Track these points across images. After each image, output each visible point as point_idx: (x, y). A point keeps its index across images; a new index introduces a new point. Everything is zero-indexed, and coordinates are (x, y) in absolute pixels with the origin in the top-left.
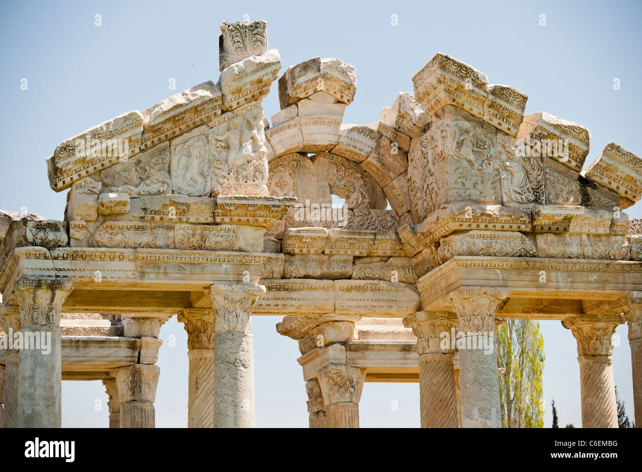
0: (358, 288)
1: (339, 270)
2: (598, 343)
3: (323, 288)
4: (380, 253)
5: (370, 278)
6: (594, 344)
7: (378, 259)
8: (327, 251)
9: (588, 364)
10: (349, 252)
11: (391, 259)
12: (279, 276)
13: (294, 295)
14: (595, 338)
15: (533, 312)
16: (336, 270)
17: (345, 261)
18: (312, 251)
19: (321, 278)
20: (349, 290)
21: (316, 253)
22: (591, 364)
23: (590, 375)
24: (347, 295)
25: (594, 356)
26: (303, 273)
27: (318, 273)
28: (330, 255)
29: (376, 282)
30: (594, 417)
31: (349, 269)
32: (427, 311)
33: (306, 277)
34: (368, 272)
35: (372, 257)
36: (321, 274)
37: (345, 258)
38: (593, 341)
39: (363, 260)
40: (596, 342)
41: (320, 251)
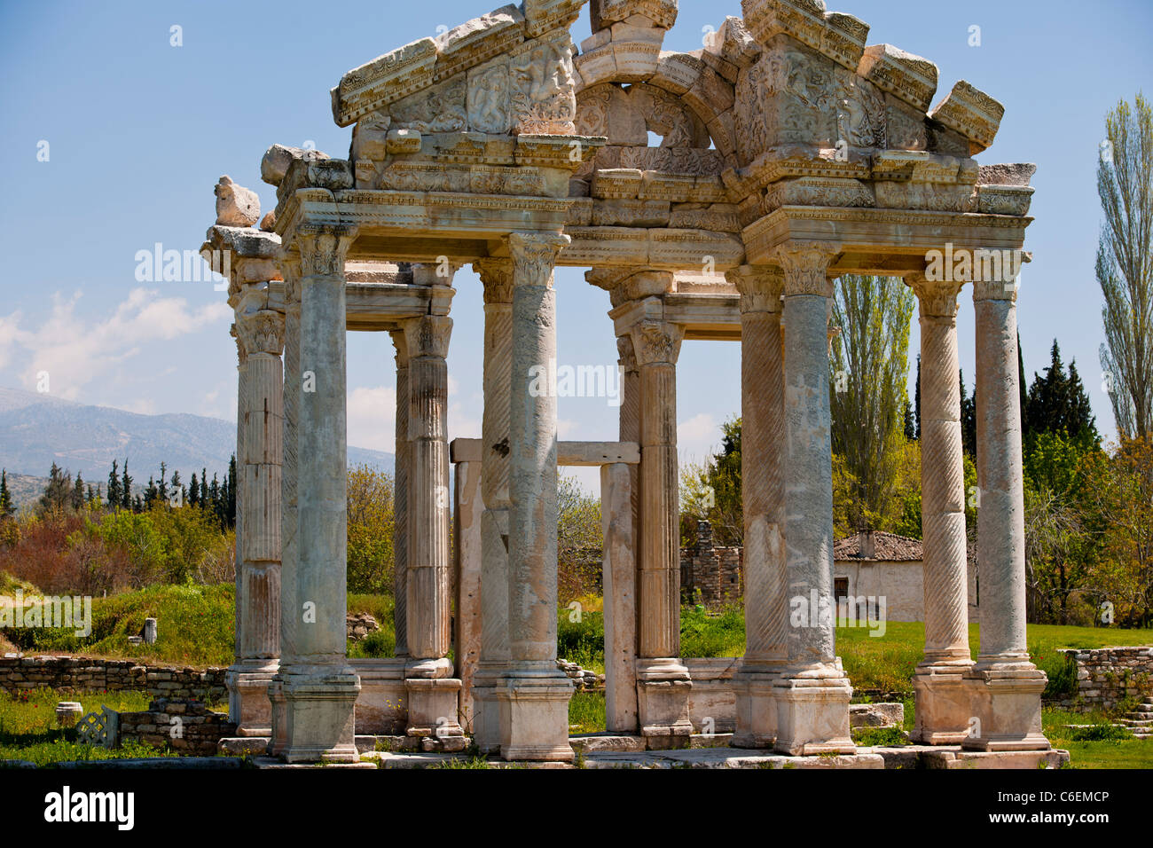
0: (676, 238)
1: (655, 218)
2: (941, 302)
3: (636, 238)
4: (701, 199)
5: (688, 227)
6: (938, 304)
7: (699, 206)
8: (641, 196)
9: (930, 326)
10: (666, 197)
11: (714, 205)
12: (586, 223)
13: (603, 244)
14: (938, 298)
15: (871, 267)
16: (651, 217)
17: (661, 208)
18: (624, 195)
19: (634, 225)
20: (665, 239)
21: (628, 198)
22: (933, 327)
23: (931, 338)
24: (662, 246)
25: (936, 317)
26: (613, 220)
27: (631, 220)
28: (645, 201)
29: (695, 231)
30: (934, 383)
31: (665, 217)
32: (752, 265)
33: (617, 224)
34: (687, 221)
35: (692, 203)
36: (634, 221)
37: (661, 203)
38: (935, 302)
39: (681, 207)
40: (940, 302)
41: (633, 196)
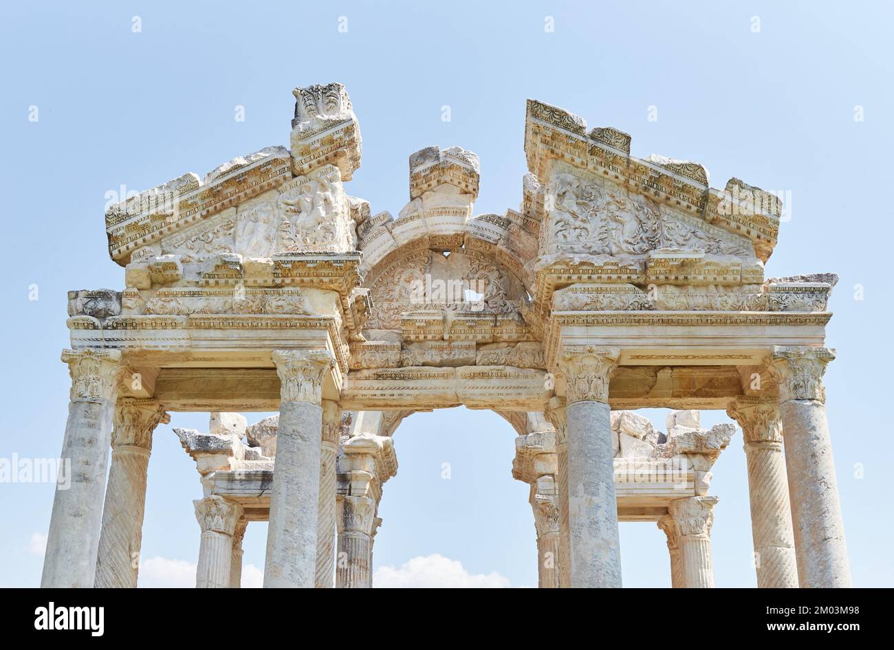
0: (483, 375)
1: (461, 357)
2: (763, 427)
3: (443, 376)
4: (505, 337)
5: (492, 364)
6: (758, 429)
7: (505, 344)
8: (446, 337)
9: (753, 452)
10: (471, 337)
11: (519, 344)
12: (395, 365)
13: (411, 384)
14: (759, 423)
15: (685, 396)
16: (458, 355)
17: (468, 348)
18: (429, 337)
19: (441, 365)
20: (473, 376)
21: (433, 339)
22: (757, 452)
23: (756, 464)
24: (471, 383)
25: (759, 442)
26: (421, 361)
27: (438, 359)
28: (450, 340)
29: (500, 367)
30: (762, 509)
31: (471, 354)
32: (559, 397)
33: (424, 365)
34: (492, 357)
35: (499, 342)
36: (441, 361)
37: (467, 343)
38: (756, 427)
39: (487, 347)
40: (761, 426)
41: (438, 337)
